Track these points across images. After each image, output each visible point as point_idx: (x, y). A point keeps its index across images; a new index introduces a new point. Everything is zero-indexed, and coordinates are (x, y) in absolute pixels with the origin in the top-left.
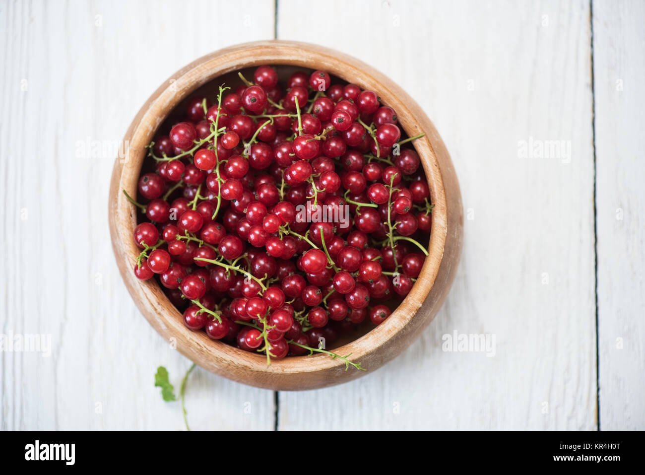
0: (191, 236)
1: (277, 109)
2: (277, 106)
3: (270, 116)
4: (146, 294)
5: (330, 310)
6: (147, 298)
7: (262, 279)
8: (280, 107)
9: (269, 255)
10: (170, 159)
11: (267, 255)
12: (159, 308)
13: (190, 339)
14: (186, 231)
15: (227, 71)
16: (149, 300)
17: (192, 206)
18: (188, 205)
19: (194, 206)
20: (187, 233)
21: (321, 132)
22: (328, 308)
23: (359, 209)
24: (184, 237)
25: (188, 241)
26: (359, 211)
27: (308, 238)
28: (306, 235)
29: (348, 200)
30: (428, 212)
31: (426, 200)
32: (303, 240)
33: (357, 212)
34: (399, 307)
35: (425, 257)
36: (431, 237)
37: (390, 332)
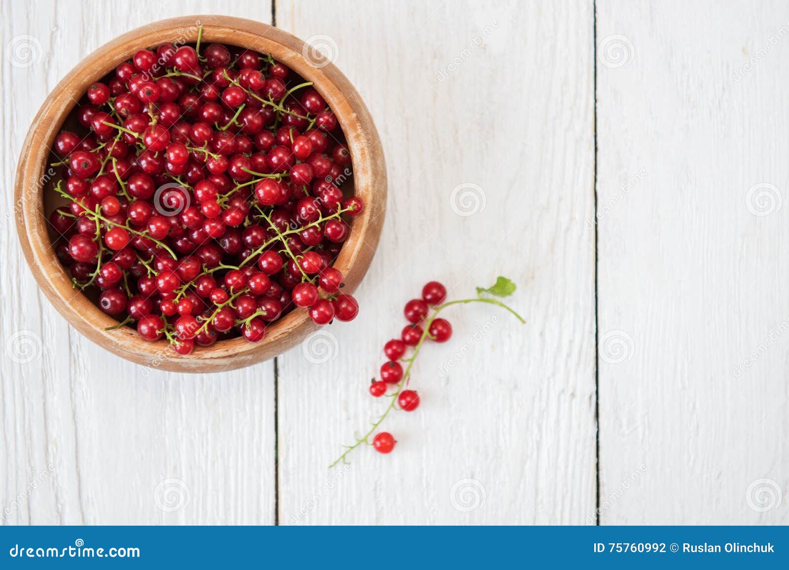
0: (181, 289)
1: (103, 148)
2: (101, 147)
3: (108, 158)
8: (103, 145)
10: (98, 271)
13: (274, 338)
14: (174, 291)
17: (152, 274)
18: (149, 277)
19: (154, 272)
20: (177, 291)
21: (149, 117)
23: (237, 123)
24: (178, 297)
25: (184, 294)
26: (239, 124)
27: (241, 183)
28: (237, 184)
29: (224, 128)
30: (272, 62)
31: (260, 58)
32: (239, 189)
33: (239, 126)
34: (345, 135)
35: (310, 87)
36: (297, 72)
37: (363, 155)
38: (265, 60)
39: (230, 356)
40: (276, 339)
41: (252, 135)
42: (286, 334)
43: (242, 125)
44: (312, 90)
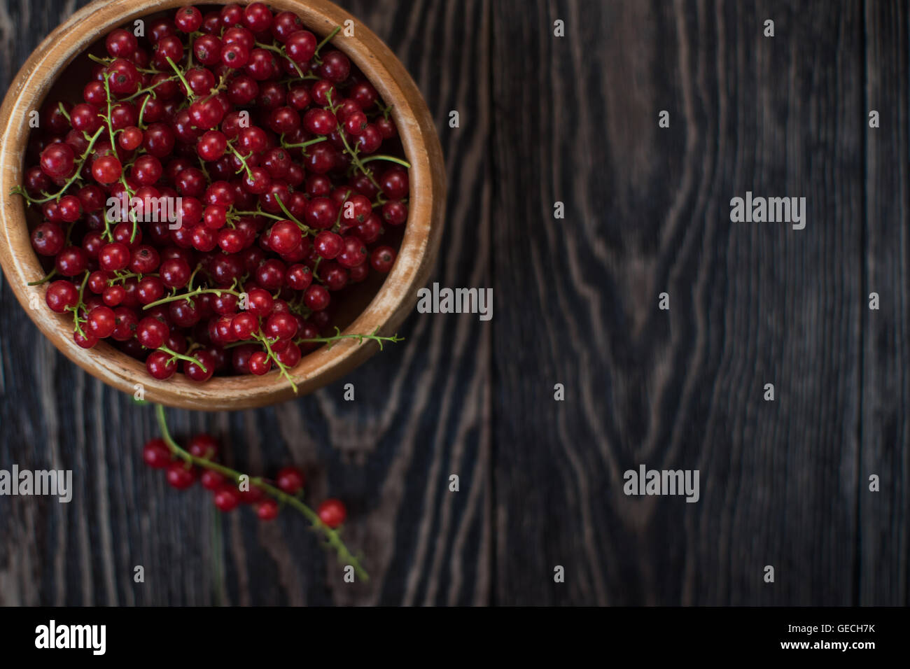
0: (124, 274)
1: (152, 75)
2: (150, 71)
3: (149, 89)
4: (104, 366)
5: (327, 283)
6: (108, 369)
7: (233, 287)
8: (153, 71)
9: (227, 253)
10: (57, 196)
11: (224, 254)
12: (127, 374)
13: (181, 392)
14: (115, 271)
15: (72, 59)
16: (112, 371)
17: (107, 236)
18: (102, 238)
19: (110, 236)
20: (118, 272)
21: (218, 82)
22: (322, 281)
23: (304, 150)
25: (124, 281)
26: (306, 153)
27: (262, 209)
28: (259, 209)
29: (288, 146)
30: (386, 115)
31: (376, 102)
32: (257, 216)
33: (305, 155)
34: (404, 241)
35: (405, 169)
36: (403, 142)
37: (407, 275)
38: (381, 108)
39: (124, 378)
40: (183, 394)
41: (310, 173)
42: (196, 397)
43: (308, 156)
44: (405, 173)
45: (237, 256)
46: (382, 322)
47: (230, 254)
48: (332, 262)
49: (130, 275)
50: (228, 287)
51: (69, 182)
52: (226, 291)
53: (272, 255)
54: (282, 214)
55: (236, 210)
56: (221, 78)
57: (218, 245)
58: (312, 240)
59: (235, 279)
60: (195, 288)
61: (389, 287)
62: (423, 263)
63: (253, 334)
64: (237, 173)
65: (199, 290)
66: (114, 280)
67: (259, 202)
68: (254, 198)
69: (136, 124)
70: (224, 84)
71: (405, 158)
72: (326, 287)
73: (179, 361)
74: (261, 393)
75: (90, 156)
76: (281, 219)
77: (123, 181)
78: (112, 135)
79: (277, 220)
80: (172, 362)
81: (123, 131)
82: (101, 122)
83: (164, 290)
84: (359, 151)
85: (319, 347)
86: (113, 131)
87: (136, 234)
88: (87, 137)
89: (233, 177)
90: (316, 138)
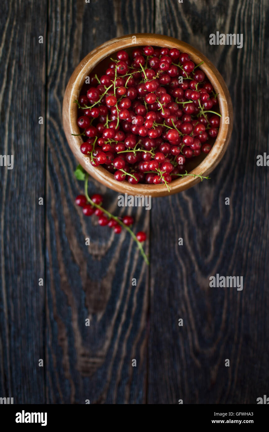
0: (111, 140)
1: (132, 69)
2: (131, 68)
3: (130, 74)
4: (98, 173)
5: (185, 154)
6: (100, 175)
7: (151, 150)
8: (132, 68)
9: (151, 138)
10: (90, 107)
11: (149, 138)
12: (107, 178)
13: (126, 187)
14: (108, 139)
15: (103, 59)
16: (101, 175)
17: (106, 126)
18: (105, 126)
19: (107, 125)
20: (109, 139)
21: (156, 75)
22: (183, 154)
23: (184, 105)
24: (108, 142)
25: (111, 143)
26: (184, 106)
27: (166, 124)
28: (164, 124)
29: (178, 102)
30: (215, 97)
31: (212, 91)
32: (163, 126)
33: (183, 107)
34: (215, 143)
35: (219, 117)
36: (220, 107)
37: (215, 156)
38: (214, 93)
39: (105, 179)
40: (126, 188)
41: (184, 114)
42: (130, 190)
43: (185, 107)
44: (219, 119)
45: (154, 139)
46: (203, 172)
47: (152, 139)
48: (188, 147)
49: (113, 141)
50: (149, 150)
51: (96, 103)
52: (148, 152)
53: (166, 142)
54: (172, 127)
55: (156, 123)
56: (157, 73)
57: (148, 135)
58: (181, 139)
59: (152, 148)
60: (137, 149)
61: (207, 159)
62: (221, 152)
63: (156, 169)
64: (158, 110)
65: (139, 150)
66: (107, 142)
67: (165, 121)
68: (163, 119)
69: (124, 86)
70: (158, 76)
71: (220, 113)
72: (185, 156)
73: (127, 175)
74: (155, 192)
75: (106, 95)
76: (171, 128)
77: (116, 106)
78: (115, 89)
79: (170, 129)
80: (124, 175)
81: (119, 88)
82: (111, 83)
83: (125, 148)
84: (204, 108)
85: (179, 177)
86: (116, 87)
87: (118, 126)
88: (105, 88)
89: (157, 111)
90: (189, 101)
